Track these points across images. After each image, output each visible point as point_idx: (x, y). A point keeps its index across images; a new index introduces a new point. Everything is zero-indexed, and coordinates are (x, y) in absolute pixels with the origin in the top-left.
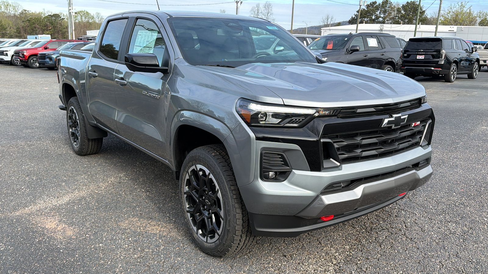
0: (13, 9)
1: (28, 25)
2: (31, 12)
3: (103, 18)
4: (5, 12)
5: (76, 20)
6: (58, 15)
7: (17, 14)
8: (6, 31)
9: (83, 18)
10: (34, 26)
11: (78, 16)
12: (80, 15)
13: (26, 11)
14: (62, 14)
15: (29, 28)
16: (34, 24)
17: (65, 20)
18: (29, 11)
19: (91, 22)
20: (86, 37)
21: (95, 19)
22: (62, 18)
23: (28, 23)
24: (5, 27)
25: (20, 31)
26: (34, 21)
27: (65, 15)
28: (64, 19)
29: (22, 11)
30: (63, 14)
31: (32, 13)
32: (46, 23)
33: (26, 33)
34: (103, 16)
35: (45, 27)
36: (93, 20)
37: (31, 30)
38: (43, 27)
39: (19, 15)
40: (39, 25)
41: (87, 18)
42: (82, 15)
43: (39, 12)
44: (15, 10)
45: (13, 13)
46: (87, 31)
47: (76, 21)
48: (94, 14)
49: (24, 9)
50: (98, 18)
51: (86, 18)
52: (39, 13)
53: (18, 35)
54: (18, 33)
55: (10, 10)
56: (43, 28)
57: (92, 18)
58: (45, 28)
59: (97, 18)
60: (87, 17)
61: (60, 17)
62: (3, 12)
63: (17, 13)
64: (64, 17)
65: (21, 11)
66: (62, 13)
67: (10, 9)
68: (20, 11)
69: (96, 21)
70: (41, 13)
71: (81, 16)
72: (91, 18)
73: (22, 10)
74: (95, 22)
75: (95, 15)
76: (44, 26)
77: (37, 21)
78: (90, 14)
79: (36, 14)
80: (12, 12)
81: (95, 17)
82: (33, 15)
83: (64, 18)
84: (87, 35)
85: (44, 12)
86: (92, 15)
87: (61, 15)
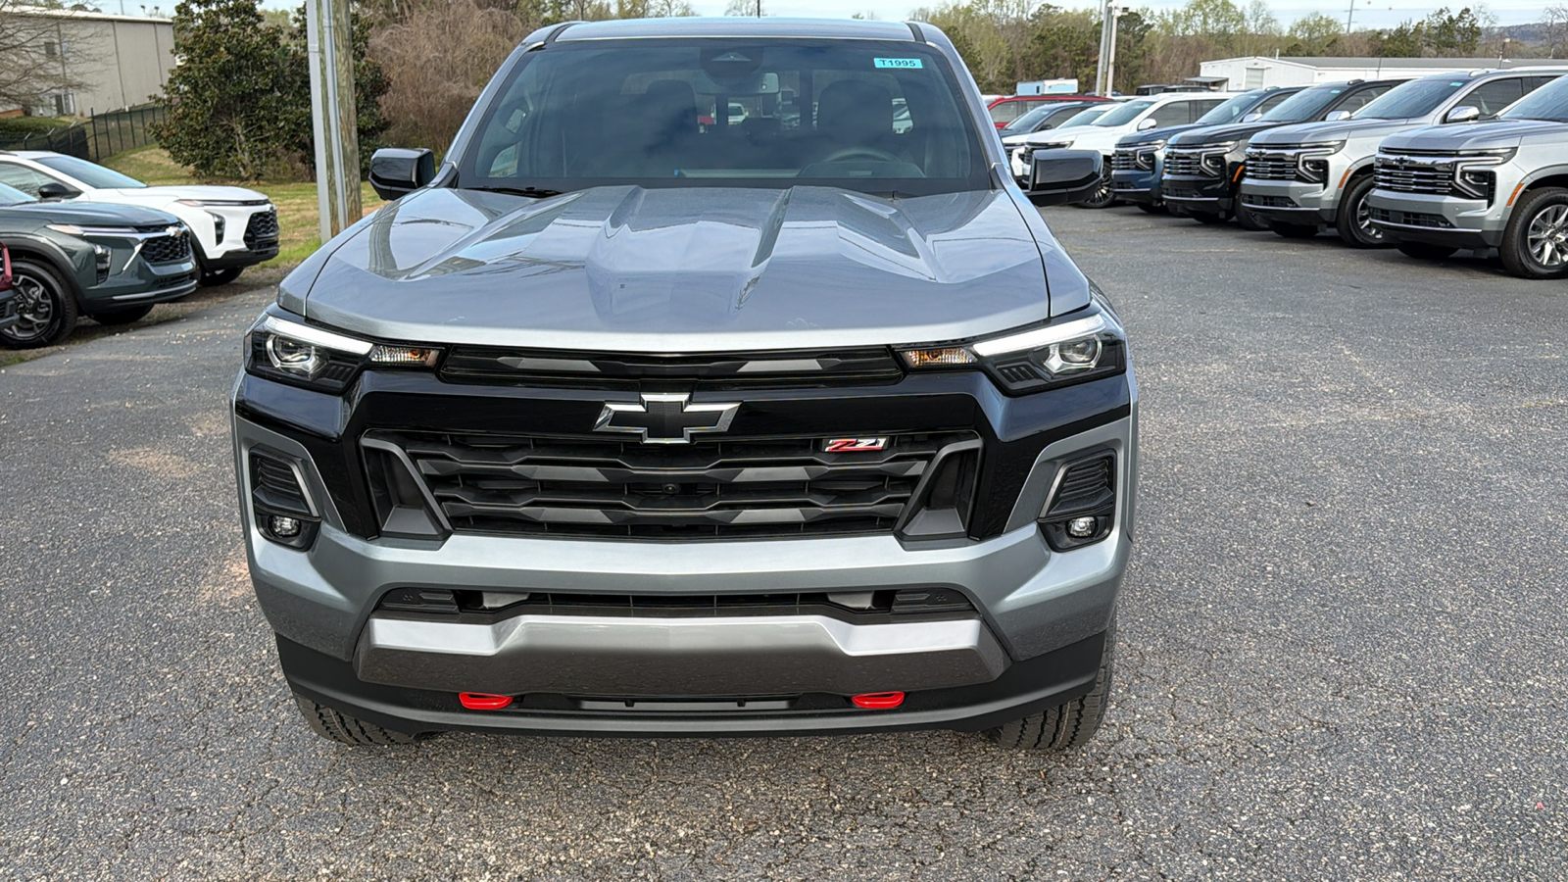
0: (1015, 5)
1: (1037, 49)
2: (1062, 11)
3: (1273, 18)
4: (996, 16)
5: (1187, 29)
6: (1136, 14)
7: (1025, 19)
8: (979, 71)
9: (1210, 21)
10: (1053, 52)
11: (1194, 15)
12: (1200, 13)
13: (1051, 10)
14: (1149, 12)
15: (1039, 59)
16: (1054, 45)
17: (1155, 28)
18: (1058, 9)
19: (1232, 31)
20: (1197, 82)
21: (1246, 24)
22: (1145, 23)
23: (1038, 46)
24: (979, 60)
25: (1014, 71)
26: (1055, 37)
27: (1157, 13)
28: (1153, 26)
29: (1040, 9)
30: (1152, 12)
31: (1066, 12)
32: (1088, 42)
33: (1030, 74)
34: (1271, 12)
35: (1083, 55)
36: (1239, 27)
37: (1043, 66)
38: (1078, 55)
39: (1031, 21)
40: (1067, 49)
41: (1223, 19)
42: (1208, 10)
43: (1085, 8)
44: (1021, 8)
45: (1015, 15)
46: (1202, 64)
47: (1187, 33)
48: (1244, 8)
49: (1045, 2)
50: (1257, 20)
51: (1218, 21)
52: (1085, 13)
53: (1008, 81)
54: (1008, 75)
55: (1008, 9)
56: (1077, 58)
57: (1238, 21)
58: (1082, 58)
59: (1254, 19)
60: (1221, 17)
61: (1142, 23)
62: (990, 15)
63: (1025, 15)
64: (1154, 21)
65: (1037, 9)
66: (1148, 9)
67: (1007, 7)
68: (1034, 9)
69: (1249, 28)
70: (1091, 11)
71: (1206, 16)
72: (1233, 20)
73: (1040, 5)
74: (1243, 33)
75: (1249, 10)
76: (1079, 52)
77: (1065, 36)
78: (1234, 7)
79: (1075, 14)
80: (1012, 13)
81: (1247, 17)
82: (1067, 19)
83: (1151, 23)
84: (1201, 75)
85: (1098, 9)
86: (1239, 10)
87: (1145, 14)
